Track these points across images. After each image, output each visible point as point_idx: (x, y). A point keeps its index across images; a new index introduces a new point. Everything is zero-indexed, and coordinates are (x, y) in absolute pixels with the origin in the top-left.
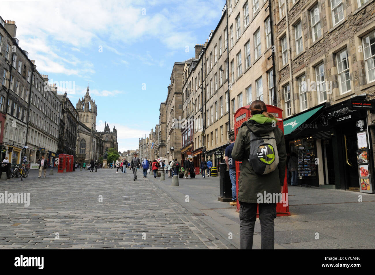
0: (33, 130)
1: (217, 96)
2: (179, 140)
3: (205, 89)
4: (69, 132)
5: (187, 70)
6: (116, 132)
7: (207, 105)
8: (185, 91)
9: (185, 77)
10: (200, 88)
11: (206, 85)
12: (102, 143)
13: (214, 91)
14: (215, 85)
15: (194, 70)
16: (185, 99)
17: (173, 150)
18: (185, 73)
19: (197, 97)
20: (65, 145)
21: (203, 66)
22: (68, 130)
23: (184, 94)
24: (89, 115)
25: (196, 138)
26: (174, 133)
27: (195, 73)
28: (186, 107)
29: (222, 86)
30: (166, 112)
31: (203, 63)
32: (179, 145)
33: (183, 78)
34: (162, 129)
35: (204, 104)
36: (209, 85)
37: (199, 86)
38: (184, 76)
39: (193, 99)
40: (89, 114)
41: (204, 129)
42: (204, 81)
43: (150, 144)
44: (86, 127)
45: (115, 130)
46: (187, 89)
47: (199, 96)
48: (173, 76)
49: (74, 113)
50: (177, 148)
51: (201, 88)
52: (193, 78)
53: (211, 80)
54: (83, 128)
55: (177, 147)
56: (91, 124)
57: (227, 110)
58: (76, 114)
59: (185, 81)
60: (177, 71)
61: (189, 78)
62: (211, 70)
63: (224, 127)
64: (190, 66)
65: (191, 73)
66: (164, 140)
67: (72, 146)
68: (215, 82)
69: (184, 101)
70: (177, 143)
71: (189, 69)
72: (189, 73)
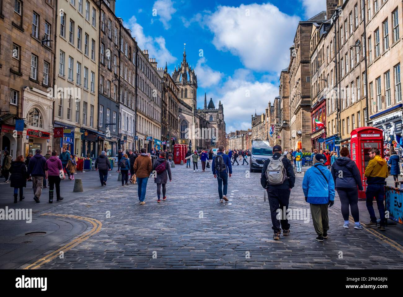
0: (140, 117)
1: (353, 75)
2: (308, 122)
3: (339, 63)
4: (171, 114)
5: (315, 34)
6: (222, 109)
7: (342, 83)
8: (314, 61)
9: (314, 42)
10: (332, 62)
11: (340, 59)
12: (206, 123)
13: (349, 69)
14: (351, 61)
15: (325, 36)
16: (314, 72)
17: (300, 135)
18: (314, 37)
19: (329, 72)
20: (168, 130)
21: (336, 34)
22: (170, 111)
23: (312, 63)
24: (188, 89)
25: (329, 122)
26: (300, 113)
27: (326, 41)
28: (316, 81)
29: (359, 64)
30: (289, 83)
31: (336, 31)
32: (307, 128)
33: (311, 44)
34: (284, 106)
35: (338, 82)
36: (344, 59)
37: (332, 58)
38: (312, 41)
39: (324, 72)
40: (188, 87)
41: (339, 113)
42: (338, 54)
43: (267, 122)
44: (186, 104)
45: (221, 106)
46: (316, 58)
47: (332, 71)
48: (298, 39)
49: (174, 90)
50: (305, 133)
51: (334, 62)
52: (323, 46)
53: (346, 54)
54: (183, 106)
55: (305, 130)
56: (191, 100)
57: (365, 94)
58: (177, 91)
59: (314, 47)
60: (303, 33)
61: (319, 46)
62: (346, 42)
63: (361, 112)
64: (320, 30)
65: (321, 39)
66: (287, 119)
67: (174, 130)
68: (350, 58)
69: (313, 73)
70: (305, 126)
71: (318, 32)
72: (319, 40)
